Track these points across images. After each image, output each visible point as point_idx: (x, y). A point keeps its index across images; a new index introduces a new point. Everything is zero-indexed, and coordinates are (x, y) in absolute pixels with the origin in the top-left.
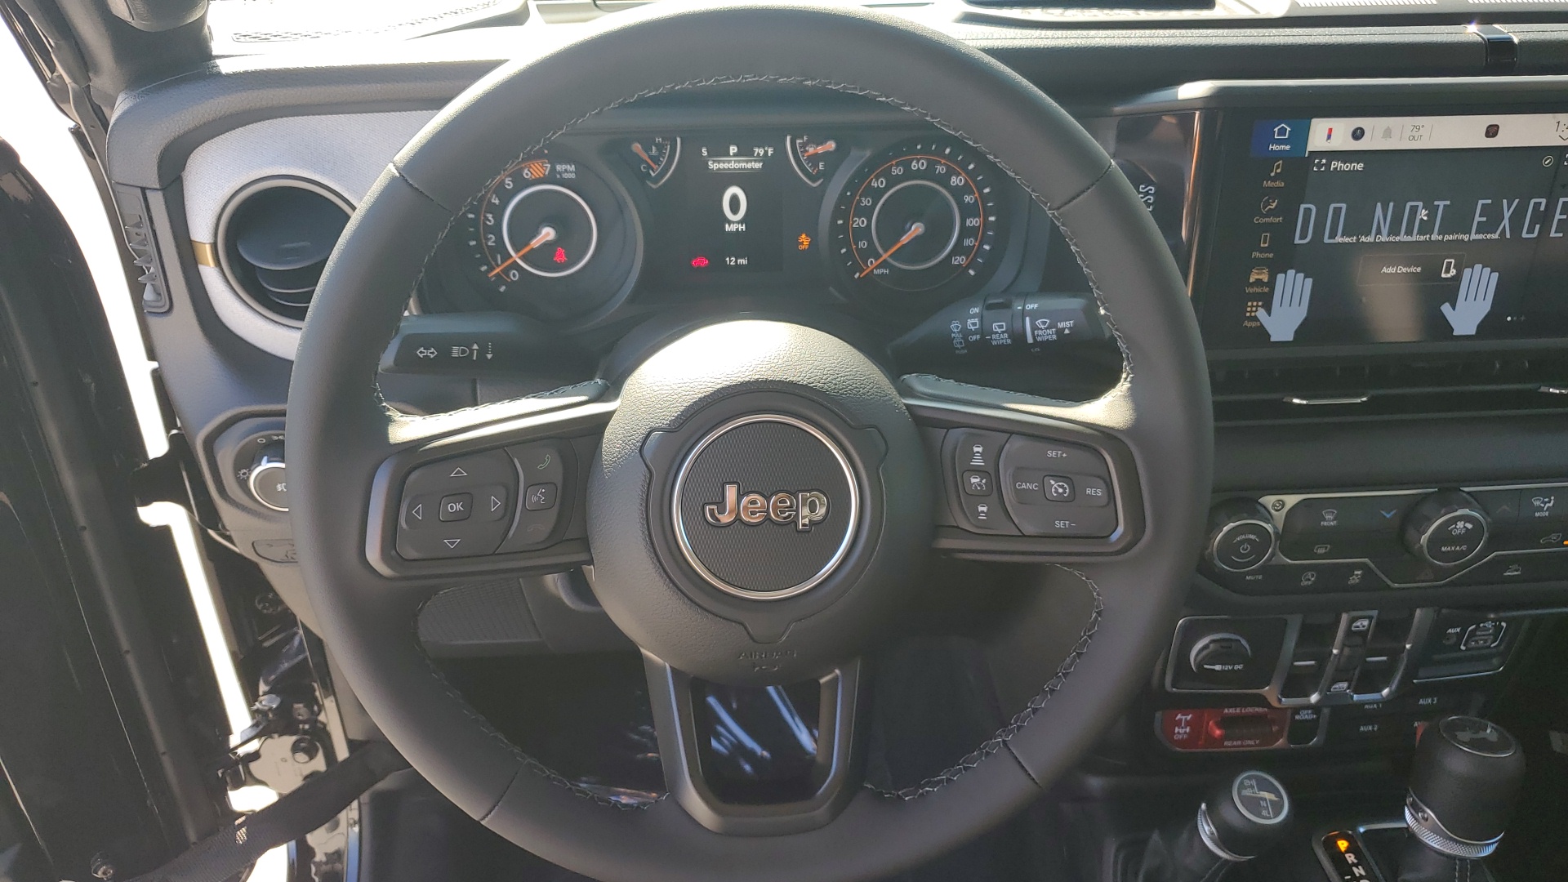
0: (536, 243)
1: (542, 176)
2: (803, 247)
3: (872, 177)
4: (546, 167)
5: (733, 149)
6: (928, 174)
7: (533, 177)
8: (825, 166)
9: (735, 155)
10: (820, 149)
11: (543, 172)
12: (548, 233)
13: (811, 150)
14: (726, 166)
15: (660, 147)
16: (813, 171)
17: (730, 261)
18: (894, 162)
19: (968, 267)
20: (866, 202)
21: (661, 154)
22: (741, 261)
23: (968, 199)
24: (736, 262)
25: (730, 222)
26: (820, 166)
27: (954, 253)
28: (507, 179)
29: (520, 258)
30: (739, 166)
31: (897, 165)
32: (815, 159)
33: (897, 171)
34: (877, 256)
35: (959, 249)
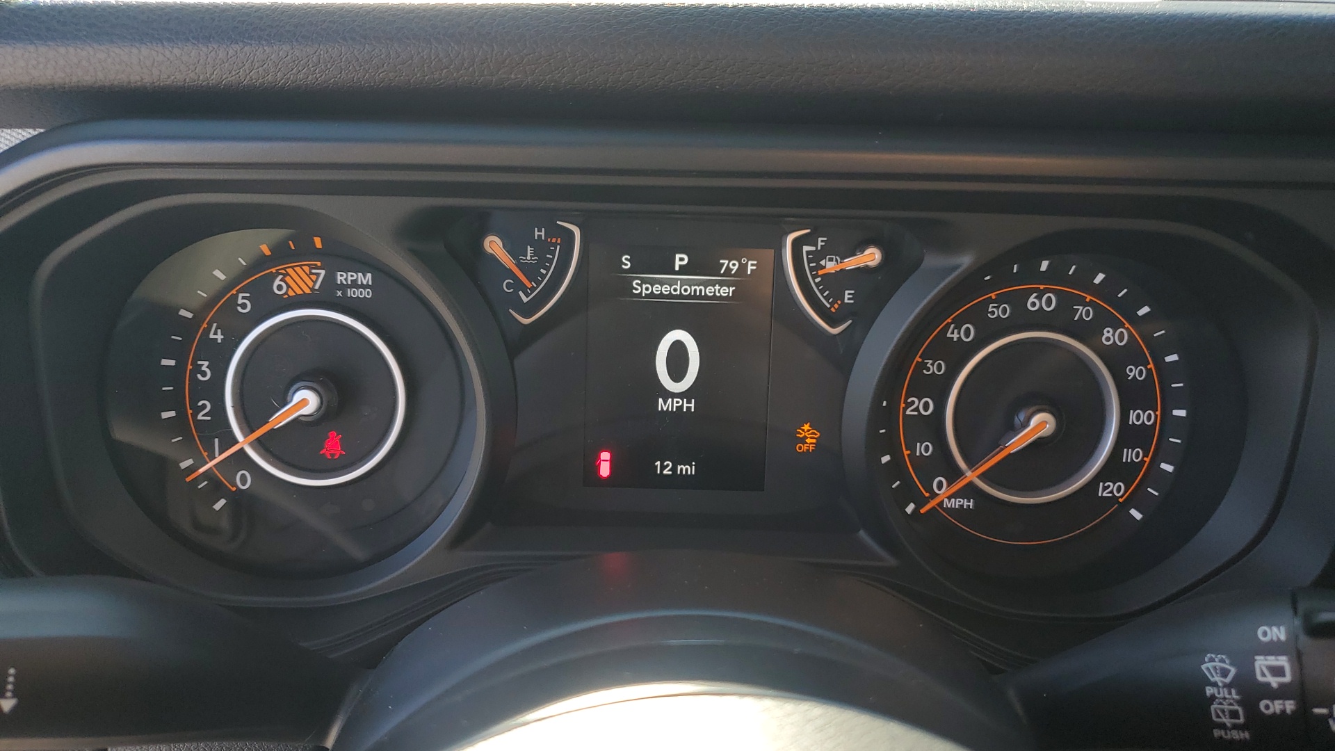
0: (280, 419)
1: (308, 291)
2: (805, 448)
3: (949, 320)
4: (318, 275)
5: (681, 260)
6: (1060, 320)
7: (291, 293)
8: (854, 297)
9: (684, 270)
10: (851, 263)
11: (311, 284)
12: (306, 401)
13: (830, 266)
14: (665, 289)
15: (542, 249)
16: (832, 304)
17: (663, 468)
18: (993, 295)
19: (1130, 503)
20: (935, 368)
21: (543, 262)
22: (683, 468)
23: (1133, 372)
24: (674, 469)
25: (668, 395)
26: (847, 296)
27: (1103, 475)
28: (241, 295)
29: (251, 445)
30: (690, 290)
31: (999, 301)
32: (836, 282)
33: (998, 312)
34: (953, 473)
35: (1113, 470)
